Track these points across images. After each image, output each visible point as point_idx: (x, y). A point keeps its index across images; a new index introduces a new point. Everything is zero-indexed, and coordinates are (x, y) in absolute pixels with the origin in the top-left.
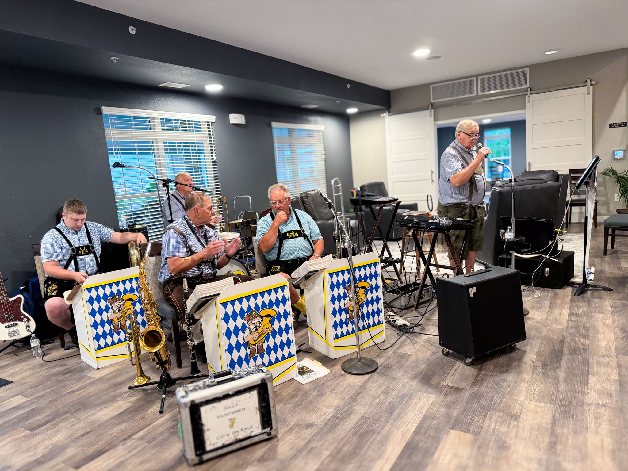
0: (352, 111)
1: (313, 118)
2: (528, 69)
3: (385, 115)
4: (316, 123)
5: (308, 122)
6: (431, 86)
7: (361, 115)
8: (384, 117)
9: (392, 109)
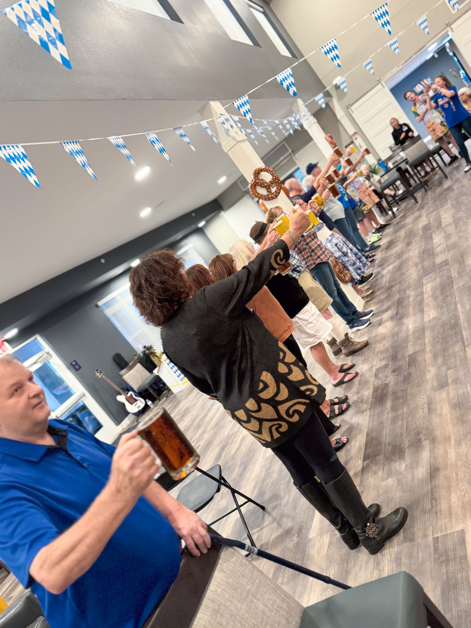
0: (201, 224)
1: (183, 243)
2: (284, 142)
3: (222, 213)
4: (186, 244)
5: (182, 247)
6: (238, 182)
7: (208, 222)
8: (222, 216)
9: (224, 207)
